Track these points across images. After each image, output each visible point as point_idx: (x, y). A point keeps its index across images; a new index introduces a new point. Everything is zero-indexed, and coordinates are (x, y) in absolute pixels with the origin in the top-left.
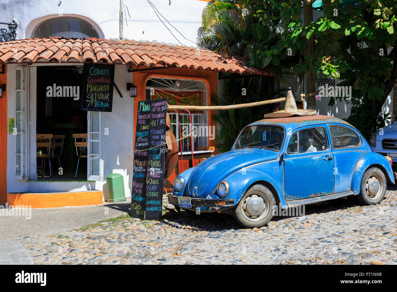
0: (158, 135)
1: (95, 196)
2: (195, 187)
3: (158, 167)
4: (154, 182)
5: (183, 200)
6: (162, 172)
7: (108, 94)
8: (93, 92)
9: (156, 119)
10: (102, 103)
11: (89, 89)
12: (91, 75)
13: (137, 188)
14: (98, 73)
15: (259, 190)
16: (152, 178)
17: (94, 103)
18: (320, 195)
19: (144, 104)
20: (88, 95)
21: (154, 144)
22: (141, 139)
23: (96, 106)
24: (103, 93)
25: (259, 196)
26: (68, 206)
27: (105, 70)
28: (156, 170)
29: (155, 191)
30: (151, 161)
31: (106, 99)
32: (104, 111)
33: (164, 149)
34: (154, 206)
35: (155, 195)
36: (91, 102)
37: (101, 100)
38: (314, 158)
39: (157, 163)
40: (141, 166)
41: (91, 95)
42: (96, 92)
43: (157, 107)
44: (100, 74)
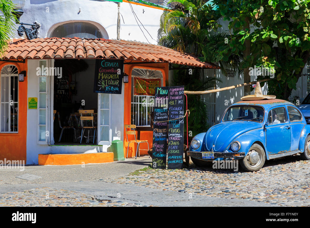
0: (176, 111)
1: (108, 156)
2: (213, 146)
3: (177, 133)
4: (175, 143)
5: (207, 154)
6: (181, 136)
7: (118, 81)
8: (104, 79)
9: (174, 100)
10: (113, 87)
11: (101, 77)
12: (102, 67)
13: (157, 148)
14: (108, 65)
15: (256, 147)
16: (172, 140)
17: (105, 87)
18: (283, 152)
19: (161, 89)
20: (100, 81)
21: (173, 117)
22: (160, 114)
23: (107, 89)
24: (113, 80)
25: (256, 151)
26: (90, 163)
27: (115, 63)
28: (176, 135)
29: (175, 150)
30: (171, 129)
31: (116, 84)
32: (115, 93)
33: (183, 120)
34: (176, 159)
35: (176, 152)
36: (103, 86)
37: (112, 85)
38: (281, 127)
39: (176, 130)
40: (161, 133)
41: (102, 81)
42: (107, 79)
43: (175, 91)
44: (111, 66)
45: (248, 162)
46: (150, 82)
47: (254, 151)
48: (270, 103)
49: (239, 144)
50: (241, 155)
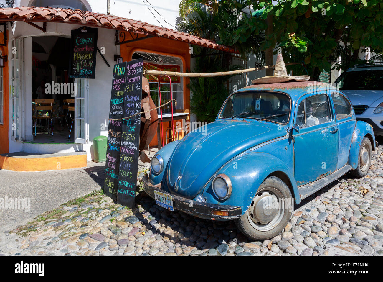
0: (132, 102)
1: (78, 160)
2: (179, 177)
3: (132, 141)
4: (127, 159)
5: (161, 196)
6: (136, 148)
7: (92, 62)
8: (79, 60)
9: (130, 83)
10: (87, 70)
11: (76, 58)
12: (77, 45)
13: (110, 161)
14: (83, 42)
15: (272, 185)
16: (125, 154)
17: (80, 70)
18: (326, 175)
19: (119, 67)
20: (75, 63)
21: (128, 113)
22: (115, 107)
23: (81, 73)
24: (87, 60)
25: (271, 193)
27: (89, 39)
28: (130, 145)
29: (128, 171)
30: (124, 133)
31: (90, 66)
32: (88, 78)
33: (139, 119)
34: (127, 188)
35: (128, 176)
36: (77, 69)
37: (86, 68)
38: (323, 132)
39: (131, 135)
40: (114, 137)
41: (77, 63)
42: (81, 60)
43: (132, 69)
44: (85, 43)
45: (252, 218)
46: (164, 68)
47: (267, 193)
48: (301, 88)
49: (229, 182)
50: (230, 215)
